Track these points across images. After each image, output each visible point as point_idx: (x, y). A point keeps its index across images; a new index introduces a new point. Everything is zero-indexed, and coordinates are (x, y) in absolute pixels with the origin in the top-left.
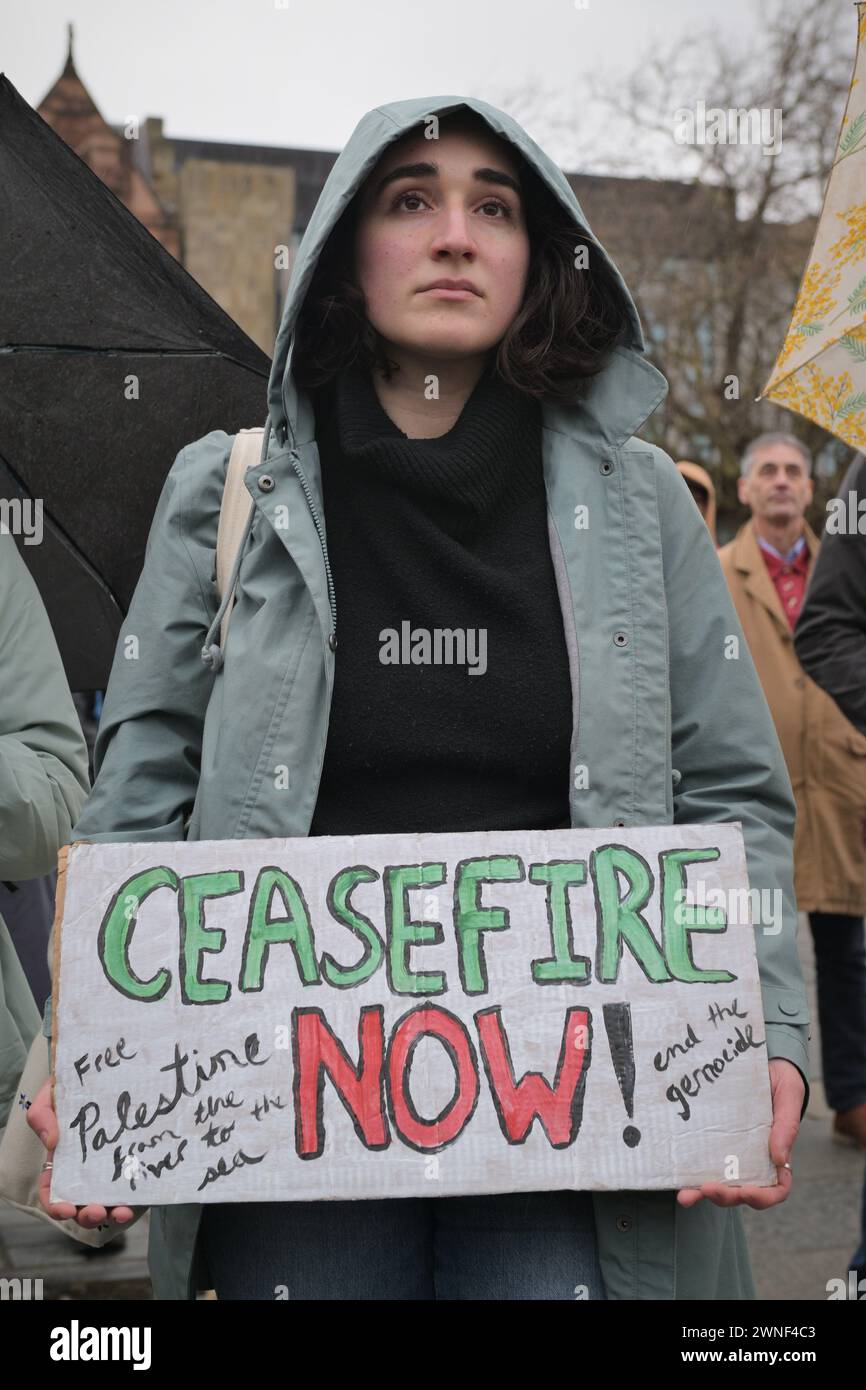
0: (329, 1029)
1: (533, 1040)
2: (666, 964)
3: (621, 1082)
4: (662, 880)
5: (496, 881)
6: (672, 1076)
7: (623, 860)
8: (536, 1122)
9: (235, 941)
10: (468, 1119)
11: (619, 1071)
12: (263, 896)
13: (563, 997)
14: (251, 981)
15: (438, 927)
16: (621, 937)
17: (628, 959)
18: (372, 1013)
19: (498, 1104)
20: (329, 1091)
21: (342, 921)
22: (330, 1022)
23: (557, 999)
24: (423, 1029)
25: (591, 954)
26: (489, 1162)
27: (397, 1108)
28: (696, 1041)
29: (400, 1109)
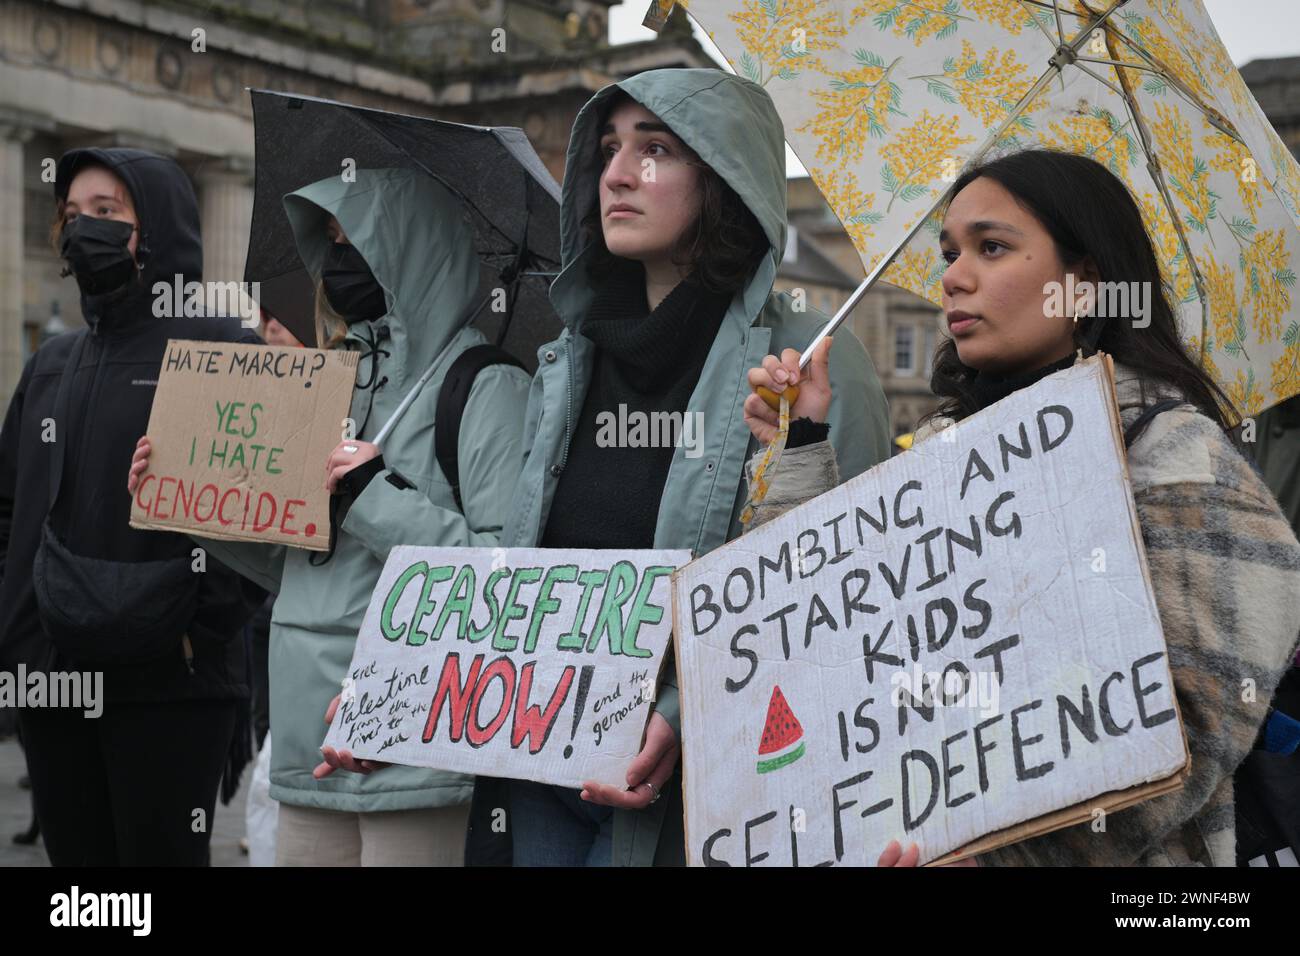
0: (458, 667)
1: (544, 685)
2: (622, 642)
3: (575, 717)
4: (640, 587)
5: (563, 581)
6: (599, 717)
7: (626, 571)
8: (527, 737)
9: (439, 608)
10: (498, 729)
11: (576, 710)
12: (458, 583)
13: (566, 659)
14: (436, 635)
15: (526, 608)
16: (607, 621)
17: (605, 637)
18: (480, 657)
19: (514, 722)
20: (447, 702)
21: (487, 601)
22: (460, 662)
23: (563, 660)
24: (498, 672)
25: (588, 633)
26: (499, 757)
27: (470, 718)
28: (619, 695)
29: (472, 719)
